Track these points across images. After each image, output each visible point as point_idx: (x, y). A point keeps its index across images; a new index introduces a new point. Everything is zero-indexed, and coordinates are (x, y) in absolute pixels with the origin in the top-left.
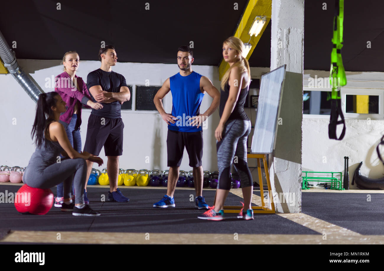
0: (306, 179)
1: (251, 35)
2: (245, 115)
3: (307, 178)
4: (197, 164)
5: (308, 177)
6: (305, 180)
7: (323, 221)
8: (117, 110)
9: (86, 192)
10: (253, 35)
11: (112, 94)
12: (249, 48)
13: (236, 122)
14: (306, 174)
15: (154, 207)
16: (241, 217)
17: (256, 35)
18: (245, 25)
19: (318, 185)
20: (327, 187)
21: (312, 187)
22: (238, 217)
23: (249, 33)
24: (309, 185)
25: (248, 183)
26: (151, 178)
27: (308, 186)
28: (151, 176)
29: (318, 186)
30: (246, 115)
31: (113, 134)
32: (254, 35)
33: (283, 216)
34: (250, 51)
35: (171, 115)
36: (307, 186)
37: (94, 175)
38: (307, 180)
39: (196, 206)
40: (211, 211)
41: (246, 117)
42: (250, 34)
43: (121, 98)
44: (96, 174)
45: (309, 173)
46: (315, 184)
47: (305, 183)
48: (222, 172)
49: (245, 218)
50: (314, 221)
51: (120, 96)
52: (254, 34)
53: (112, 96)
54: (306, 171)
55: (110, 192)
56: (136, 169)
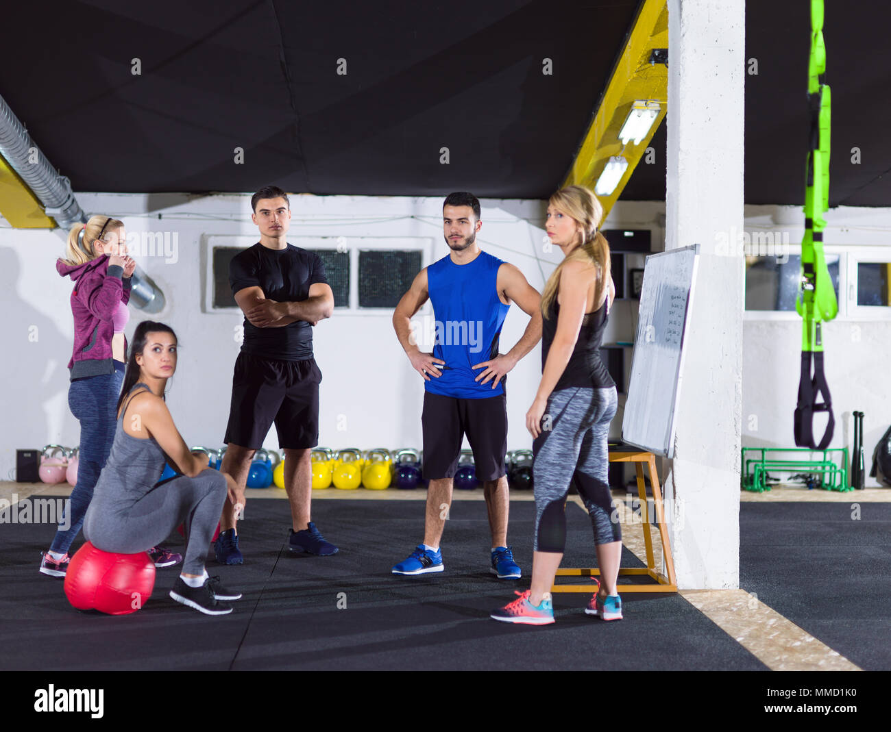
0: (763, 467)
1: (625, 142)
2: (601, 375)
3: (765, 463)
4: (493, 472)
5: (767, 462)
6: (761, 468)
7: (786, 621)
8: (302, 341)
9: (236, 534)
10: (629, 142)
11: (287, 306)
12: (622, 168)
13: (577, 395)
14: (763, 453)
15: (394, 573)
16: (594, 612)
17: (637, 143)
18: (610, 119)
19: (790, 479)
20: (813, 485)
21: (778, 484)
22: (587, 611)
23: (621, 136)
24: (771, 479)
25: (611, 535)
26: (398, 469)
27: (766, 480)
28: (397, 465)
29: (792, 481)
30: (604, 374)
31: (293, 398)
32: (631, 142)
33: (693, 604)
34: (625, 174)
35: (432, 355)
36: (765, 483)
37: (264, 464)
38: (765, 468)
39: (492, 570)
40: (522, 603)
41: (605, 380)
42: (621, 140)
43: (310, 314)
44: (268, 461)
45: (768, 452)
46: (784, 477)
47: (761, 475)
48: (544, 511)
49: (603, 616)
50: (765, 620)
51: (308, 309)
52: (633, 138)
53: (287, 311)
54: (762, 447)
55: (293, 530)
56: (362, 449)
